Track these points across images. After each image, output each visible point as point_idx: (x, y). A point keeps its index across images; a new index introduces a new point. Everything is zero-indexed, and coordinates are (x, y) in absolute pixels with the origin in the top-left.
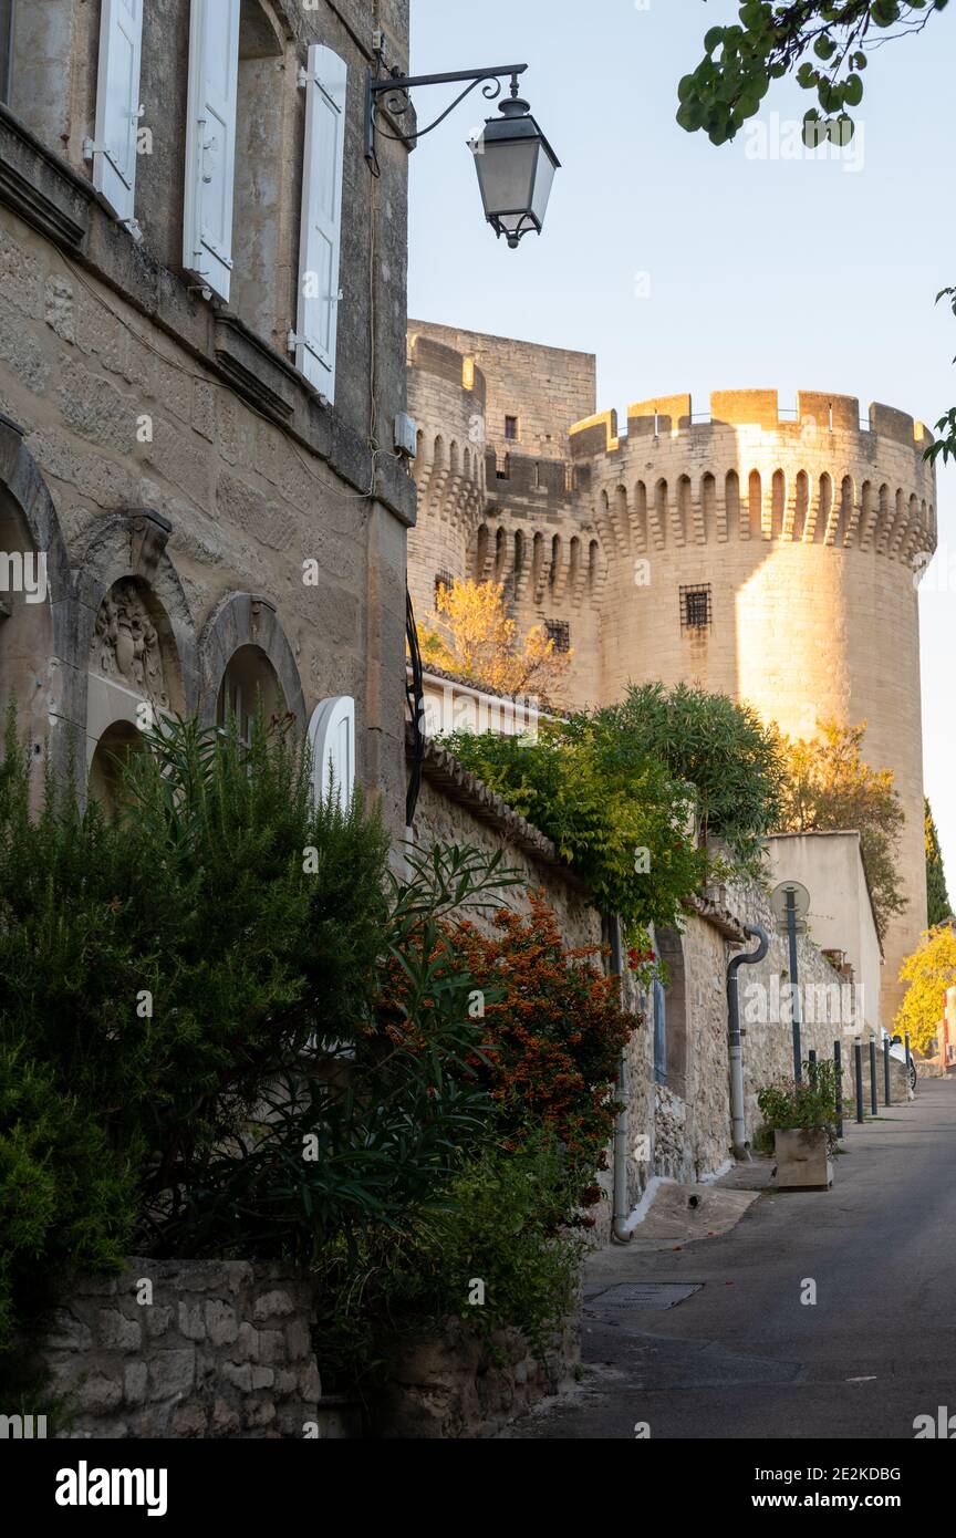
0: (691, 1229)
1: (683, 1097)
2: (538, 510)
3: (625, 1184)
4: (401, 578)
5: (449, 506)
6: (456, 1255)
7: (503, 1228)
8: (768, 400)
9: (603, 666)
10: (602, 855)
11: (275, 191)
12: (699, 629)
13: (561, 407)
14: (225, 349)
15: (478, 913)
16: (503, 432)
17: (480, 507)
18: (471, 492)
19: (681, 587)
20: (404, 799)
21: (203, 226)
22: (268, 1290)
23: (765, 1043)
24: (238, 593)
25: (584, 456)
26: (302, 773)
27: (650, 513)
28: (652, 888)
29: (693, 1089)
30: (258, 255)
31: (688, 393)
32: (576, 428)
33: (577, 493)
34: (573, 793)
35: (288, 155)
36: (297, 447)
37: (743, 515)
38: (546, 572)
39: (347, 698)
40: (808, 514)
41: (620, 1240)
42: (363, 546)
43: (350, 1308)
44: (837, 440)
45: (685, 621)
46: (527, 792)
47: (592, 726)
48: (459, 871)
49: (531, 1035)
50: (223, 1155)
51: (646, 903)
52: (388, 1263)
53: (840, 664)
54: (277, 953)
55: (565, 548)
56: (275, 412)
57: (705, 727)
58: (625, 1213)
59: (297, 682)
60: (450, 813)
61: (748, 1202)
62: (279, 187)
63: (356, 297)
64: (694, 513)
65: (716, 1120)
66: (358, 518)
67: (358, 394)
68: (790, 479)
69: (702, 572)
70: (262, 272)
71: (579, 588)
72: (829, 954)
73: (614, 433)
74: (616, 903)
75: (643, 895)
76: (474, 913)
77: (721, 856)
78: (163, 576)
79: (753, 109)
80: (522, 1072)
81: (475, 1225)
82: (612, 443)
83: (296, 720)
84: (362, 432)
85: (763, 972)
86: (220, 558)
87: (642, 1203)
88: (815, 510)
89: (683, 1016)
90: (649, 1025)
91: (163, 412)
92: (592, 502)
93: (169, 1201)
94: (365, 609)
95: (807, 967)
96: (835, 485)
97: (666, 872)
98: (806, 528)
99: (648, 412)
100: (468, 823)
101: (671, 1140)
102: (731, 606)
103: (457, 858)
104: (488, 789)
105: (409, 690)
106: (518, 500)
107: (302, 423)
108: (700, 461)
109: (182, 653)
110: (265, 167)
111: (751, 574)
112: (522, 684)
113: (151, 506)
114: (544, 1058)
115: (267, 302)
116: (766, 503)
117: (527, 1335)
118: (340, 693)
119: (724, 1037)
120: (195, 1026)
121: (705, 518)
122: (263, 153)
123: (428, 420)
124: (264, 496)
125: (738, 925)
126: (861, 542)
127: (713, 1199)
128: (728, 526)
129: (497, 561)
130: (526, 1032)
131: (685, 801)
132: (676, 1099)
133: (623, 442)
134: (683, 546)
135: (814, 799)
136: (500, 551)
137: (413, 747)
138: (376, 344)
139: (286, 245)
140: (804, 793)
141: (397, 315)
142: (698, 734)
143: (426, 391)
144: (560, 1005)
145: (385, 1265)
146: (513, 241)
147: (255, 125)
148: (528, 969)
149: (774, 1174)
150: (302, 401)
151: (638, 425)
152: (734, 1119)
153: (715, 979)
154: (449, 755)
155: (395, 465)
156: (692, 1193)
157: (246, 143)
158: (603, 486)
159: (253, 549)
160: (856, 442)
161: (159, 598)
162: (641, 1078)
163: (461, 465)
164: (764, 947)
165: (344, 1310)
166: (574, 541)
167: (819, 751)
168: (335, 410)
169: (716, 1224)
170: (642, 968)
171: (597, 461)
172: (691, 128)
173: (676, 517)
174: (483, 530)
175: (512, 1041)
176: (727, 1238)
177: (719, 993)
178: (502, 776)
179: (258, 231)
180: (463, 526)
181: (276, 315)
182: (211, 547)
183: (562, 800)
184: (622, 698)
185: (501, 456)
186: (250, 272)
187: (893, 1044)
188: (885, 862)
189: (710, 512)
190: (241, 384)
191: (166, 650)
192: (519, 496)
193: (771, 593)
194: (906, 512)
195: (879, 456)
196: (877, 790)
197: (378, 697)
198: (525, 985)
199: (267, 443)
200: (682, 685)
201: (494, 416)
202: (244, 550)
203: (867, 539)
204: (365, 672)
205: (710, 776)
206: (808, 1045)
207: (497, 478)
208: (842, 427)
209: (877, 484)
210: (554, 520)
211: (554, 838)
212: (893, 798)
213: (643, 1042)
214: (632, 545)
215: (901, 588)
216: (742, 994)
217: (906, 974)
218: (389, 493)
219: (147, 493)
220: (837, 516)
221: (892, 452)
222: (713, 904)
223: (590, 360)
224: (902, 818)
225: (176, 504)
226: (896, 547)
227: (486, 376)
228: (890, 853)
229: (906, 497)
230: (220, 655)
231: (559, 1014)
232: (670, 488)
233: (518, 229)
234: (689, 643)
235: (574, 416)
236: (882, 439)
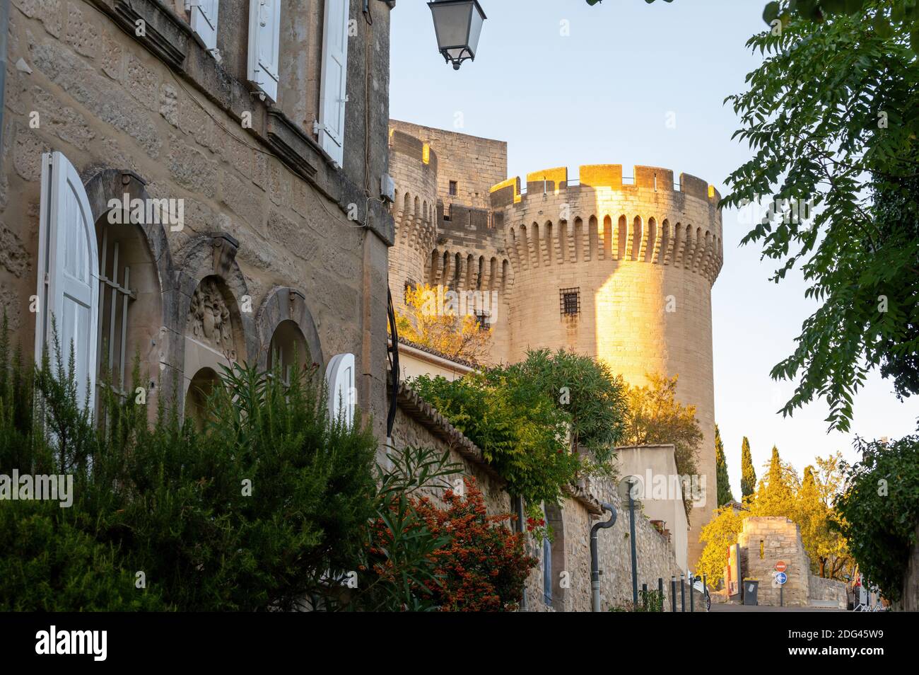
2: (470, 240)
4: (385, 279)
5: (414, 237)
8: (616, 171)
9: (511, 339)
10: (511, 457)
11: (306, 32)
12: (572, 316)
13: (485, 175)
14: (274, 132)
15: (432, 492)
16: (448, 191)
17: (434, 238)
18: (427, 228)
19: (560, 290)
20: (386, 419)
21: (261, 54)
23: (614, 580)
24: (281, 287)
25: (499, 206)
26: (322, 400)
27: (541, 242)
28: (544, 479)
30: (295, 73)
31: (564, 166)
32: (494, 188)
33: (495, 230)
34: (493, 417)
35: (313, 10)
36: (319, 195)
37: (600, 244)
38: (475, 279)
39: (350, 354)
40: (641, 244)
42: (360, 258)
44: (659, 196)
45: (563, 311)
46: (464, 417)
47: (505, 375)
48: (422, 463)
49: (466, 571)
51: (539, 488)
53: (661, 338)
54: (305, 514)
55: (487, 265)
56: (305, 172)
57: (576, 377)
59: (318, 344)
60: (415, 429)
62: (309, 30)
63: (357, 100)
64: (570, 243)
66: (357, 240)
67: (358, 162)
68: (630, 222)
69: (574, 280)
70: (297, 84)
72: (655, 523)
73: (518, 191)
74: (520, 488)
75: (537, 483)
76: (430, 492)
77: (587, 459)
78: (233, 275)
80: (461, 594)
82: (517, 198)
83: (317, 368)
84: (360, 186)
85: (613, 534)
86: (270, 264)
88: (645, 241)
89: (562, 561)
90: (541, 566)
91: (234, 171)
92: (504, 235)
94: (361, 298)
95: (642, 531)
96: (658, 225)
97: (552, 468)
98: (640, 253)
99: (540, 179)
100: (426, 435)
102: (593, 301)
103: (421, 456)
104: (439, 414)
105: (389, 350)
106: (458, 234)
107: (322, 179)
108: (573, 209)
109: (245, 325)
110: (299, 17)
111: (605, 282)
112: (460, 350)
113: (227, 231)
114: (474, 586)
115: (300, 103)
116: (614, 236)
118: (345, 352)
119: (588, 575)
120: (253, 561)
121: (576, 246)
122: (299, 9)
123: (401, 183)
124: (298, 225)
125: (597, 503)
126: (674, 261)
128: (590, 251)
129: (444, 273)
130: (463, 569)
131: (564, 423)
133: (524, 198)
134: (562, 263)
135: (645, 424)
136: (446, 266)
137: (392, 386)
138: (369, 130)
139: (313, 67)
140: (639, 420)
141: (382, 111)
142: (572, 382)
143: (399, 165)
144: (485, 551)
146: (456, 65)
148: (465, 528)
150: (322, 165)
151: (534, 186)
153: (583, 538)
154: (414, 392)
155: (381, 206)
157: (287, 2)
158: (511, 225)
159: (291, 259)
160: (671, 198)
161: (231, 289)
162: (535, 601)
163: (421, 212)
164: (614, 518)
166: (493, 260)
167: (648, 394)
168: (343, 171)
170: (536, 530)
171: (508, 210)
173: (558, 245)
174: (435, 253)
175: (455, 576)
177: (585, 547)
178: (447, 406)
179: (295, 58)
180: (422, 250)
181: (306, 111)
182: (264, 257)
183: (486, 421)
184: (524, 358)
185: (446, 206)
186: (290, 84)
187: (695, 580)
188: (690, 465)
189: (579, 242)
190: (283, 154)
191: (235, 322)
192: (458, 231)
193: (617, 293)
194: (703, 242)
195: (687, 207)
196: (684, 418)
197: (369, 354)
198: (462, 538)
199: (299, 192)
200: (562, 350)
201: (442, 181)
202: (285, 260)
203: (678, 259)
204: (361, 338)
205: (579, 409)
206: (641, 581)
207: (444, 220)
208: (663, 189)
209: (684, 224)
210: (480, 247)
211: (480, 446)
212: (695, 423)
213: (537, 577)
214: (530, 262)
215: (700, 291)
216: (600, 548)
217: (704, 537)
218: (377, 224)
219: (223, 222)
220: (660, 245)
221: (693, 204)
222: (581, 490)
223: (503, 145)
224: (701, 436)
225: (242, 229)
226: (697, 264)
227: (438, 156)
228: (694, 459)
229: (703, 233)
230: (269, 326)
231: (484, 557)
232: (553, 227)
233: (460, 58)
234: (565, 325)
235: (494, 180)
236: (688, 196)
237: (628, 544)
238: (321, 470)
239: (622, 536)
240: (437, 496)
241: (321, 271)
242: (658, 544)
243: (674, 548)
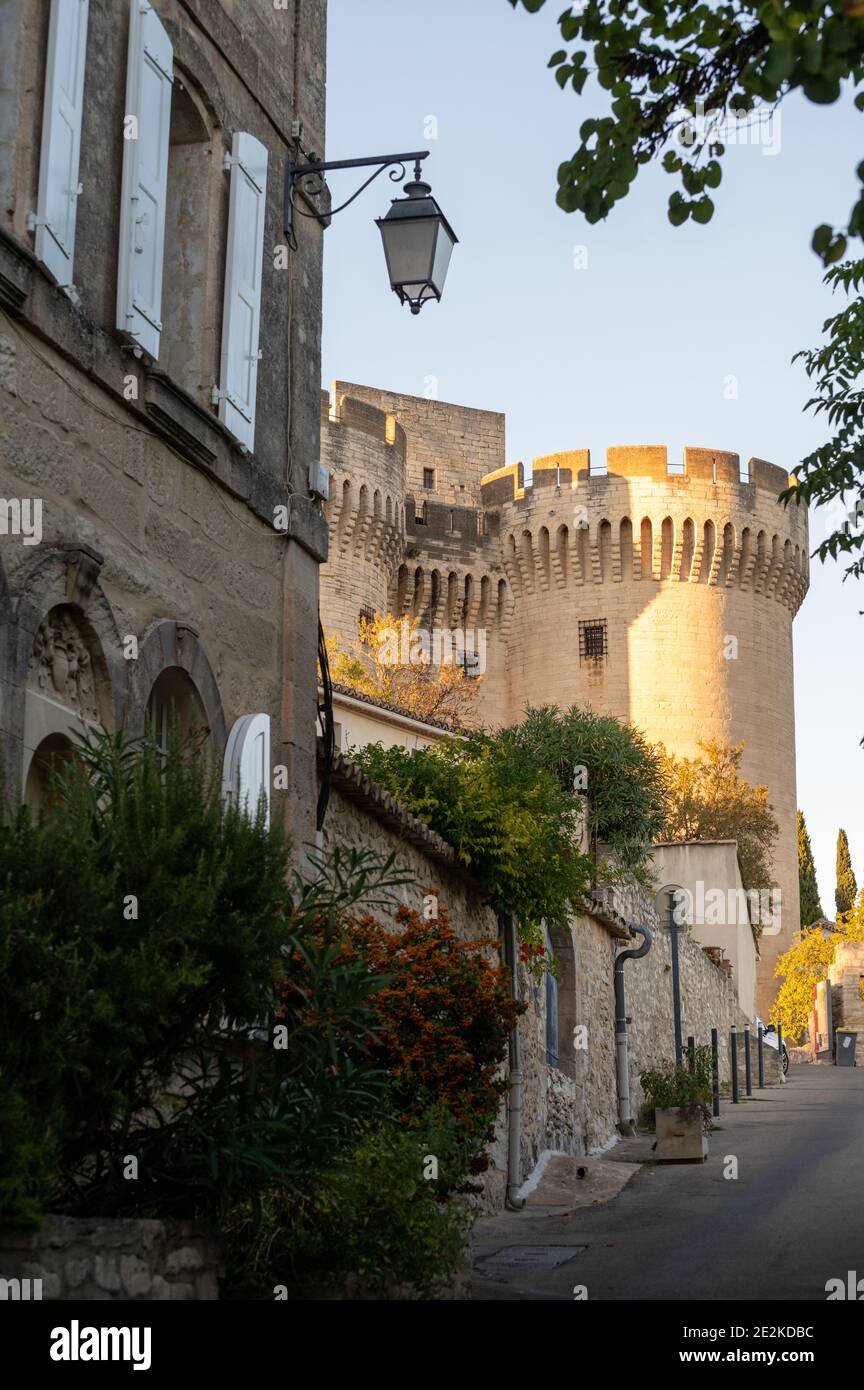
0: (579, 1197)
1: (574, 1078)
2: (452, 552)
3: (519, 1156)
4: (314, 608)
5: (373, 548)
6: (354, 1217)
7: (397, 1192)
8: (657, 456)
9: (510, 691)
10: (497, 859)
11: (202, 261)
12: (596, 660)
13: (474, 461)
14: (155, 402)
15: (384, 910)
16: (421, 482)
17: (401, 549)
18: (392, 536)
19: (580, 622)
20: (315, 806)
21: (136, 292)
22: (178, 1247)
23: (650, 1031)
24: (164, 620)
25: (494, 504)
26: (213, 780)
27: (552, 555)
28: (544, 890)
29: (582, 1071)
30: (186, 319)
31: (586, 448)
32: (487, 479)
33: (487, 538)
34: (471, 803)
35: (213, 230)
36: (220, 491)
37: (636, 558)
38: (459, 608)
39: (263, 715)
40: (693, 558)
41: (513, 1206)
42: (278, 579)
43: (259, 1265)
44: (720, 491)
45: (583, 652)
46: (429, 802)
47: (490, 743)
48: (357, 870)
49: (426, 1020)
50: (141, 1124)
51: (538, 904)
52: (293, 1224)
53: (723, 691)
54: (187, 941)
55: (477, 587)
56: (199, 458)
57: (595, 746)
58: (518, 1182)
59: (217, 700)
60: (358, 820)
61: (630, 1174)
62: (206, 258)
63: (275, 357)
64: (592, 556)
65: (604, 1099)
66: (274, 553)
67: (276, 444)
68: (678, 526)
69: (598, 609)
70: (190, 333)
71: (489, 622)
72: (709, 951)
73: (521, 484)
74: (510, 902)
75: (535, 895)
76: (380, 910)
77: (611, 862)
78: (95, 604)
79: (623, 192)
80: (418, 1053)
81: (373, 1189)
82: (519, 493)
83: (218, 733)
84: (279, 477)
85: (647, 967)
86: (148, 588)
87: (534, 1174)
88: (700, 553)
89: (573, 1005)
90: (542, 1012)
91: (97, 457)
92: (500, 545)
93: (93, 1166)
94: (281, 636)
95: (689, 962)
96: (718, 531)
97: (554, 874)
98: (692, 570)
99: (551, 466)
100: (375, 828)
101: (562, 1117)
102: (625, 638)
103: (356, 859)
104: (395, 799)
105: (320, 709)
106: (435, 543)
107: (225, 469)
108: (598, 509)
109: (112, 673)
110: (193, 240)
111: (642, 611)
112: (436, 708)
113: (86, 541)
114: (437, 1040)
115: (193, 361)
116: (656, 547)
117: (419, 1290)
118: (257, 711)
119: (611, 1024)
120: (110, 1007)
121: (602, 560)
122: (192, 229)
123: (355, 471)
124: (189, 533)
125: (624, 924)
126: (741, 582)
127: (599, 1170)
128: (622, 567)
129: (416, 598)
130: (422, 1017)
131: (574, 811)
132: (567, 1081)
133: (529, 492)
134: (582, 585)
135: (697, 812)
136: (418, 589)
137: (324, 759)
138: (293, 399)
139: (211, 311)
140: (688, 806)
141: (312, 373)
142: (589, 752)
143: (353, 446)
144: (452, 992)
145: (290, 1226)
146: (416, 308)
147: (184, 203)
148: (425, 960)
149: (654, 1148)
150: (225, 449)
151: (542, 477)
152: (620, 1098)
153: (604, 972)
154: (357, 768)
155: (309, 507)
156: (580, 1165)
157: (175, 219)
158: (511, 531)
159: (179, 581)
160: (737, 493)
161: (92, 624)
162: (533, 1060)
163: (383, 511)
164: (647, 944)
165: (252, 1267)
166: (485, 580)
167: (701, 769)
168: (254, 458)
169: (600, 1192)
170: (535, 961)
171: (506, 509)
172: (569, 209)
173: (576, 560)
174: (403, 570)
175: (409, 1026)
176: (611, 1205)
177: (607, 984)
178: (408, 787)
179: (186, 297)
180: (385, 566)
181: (202, 372)
182: (140, 579)
183: (461, 809)
184: (522, 719)
185: (419, 504)
186: (178, 333)
187: (766, 1032)
188: (761, 869)
189: (606, 555)
190: (169, 433)
191: (97, 670)
192: (435, 539)
193: (660, 628)
194: (781, 555)
195: (758, 506)
196: (753, 804)
197: (292, 715)
198: (422, 973)
199: (192, 486)
200: (574, 708)
201: (413, 468)
202: (170, 581)
203: (746, 579)
204: (280, 692)
205: (600, 790)
206: (688, 1031)
207: (414, 523)
208: (725, 480)
209: (755, 530)
210: (466, 561)
211: (453, 843)
212: (768, 810)
213: (536, 1025)
214: (537, 584)
215: (777, 624)
216: (628, 986)
217: (781, 970)
218: (303, 532)
219: (82, 529)
220: (720, 559)
221: (768, 501)
222: (601, 904)
223: (500, 418)
224: (776, 829)
225: (109, 539)
226: (773, 587)
227: (407, 433)
228: (766, 861)
229: (781, 542)
230: (147, 675)
231: (452, 1000)
232: (570, 534)
233: (419, 299)
234: (587, 672)
235: (485, 468)
236: (760, 491)
237: (669, 980)
238: (210, 878)
239: (660, 970)
240: (390, 914)
241: (223, 597)
242: (714, 981)
243: (737, 986)
